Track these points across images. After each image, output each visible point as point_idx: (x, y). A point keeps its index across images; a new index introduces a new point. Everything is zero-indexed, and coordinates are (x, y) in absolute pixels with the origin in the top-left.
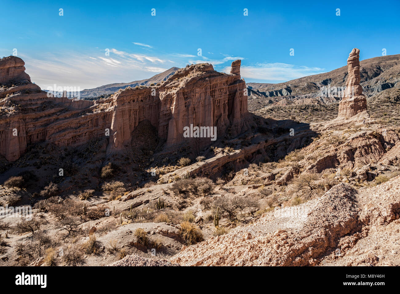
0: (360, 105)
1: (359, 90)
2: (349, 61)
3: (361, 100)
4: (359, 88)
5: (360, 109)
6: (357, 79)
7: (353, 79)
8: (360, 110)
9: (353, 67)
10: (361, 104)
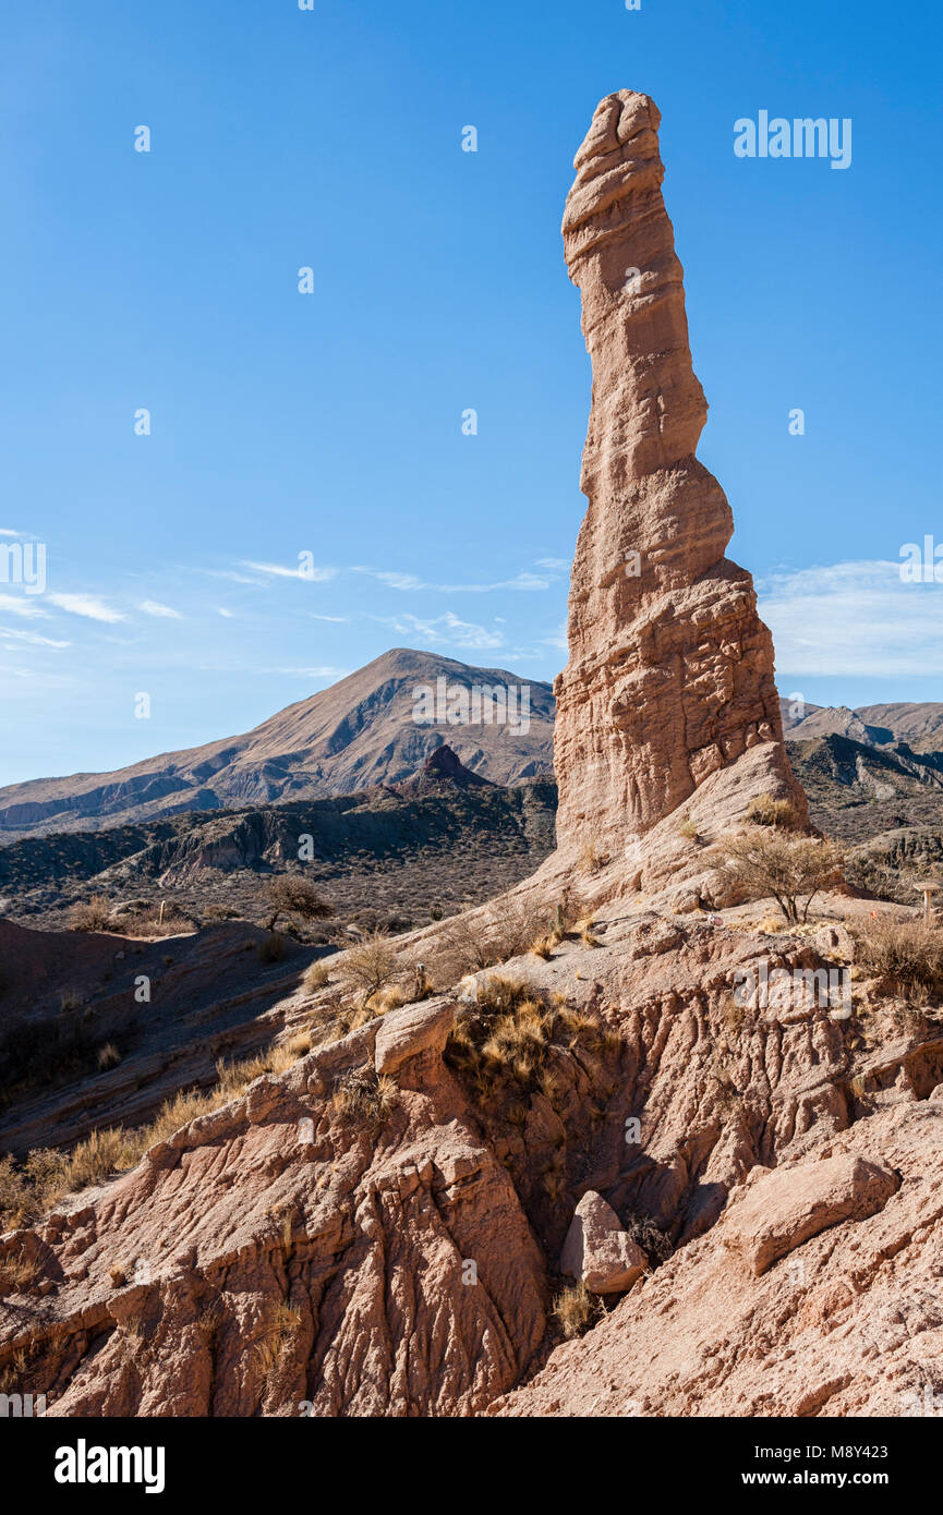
0: (709, 687)
1: (682, 522)
2: (574, 229)
3: (710, 632)
4: (679, 496)
5: (716, 738)
6: (656, 411)
7: (624, 407)
8: (709, 753)
9: (612, 283)
10: (709, 675)
